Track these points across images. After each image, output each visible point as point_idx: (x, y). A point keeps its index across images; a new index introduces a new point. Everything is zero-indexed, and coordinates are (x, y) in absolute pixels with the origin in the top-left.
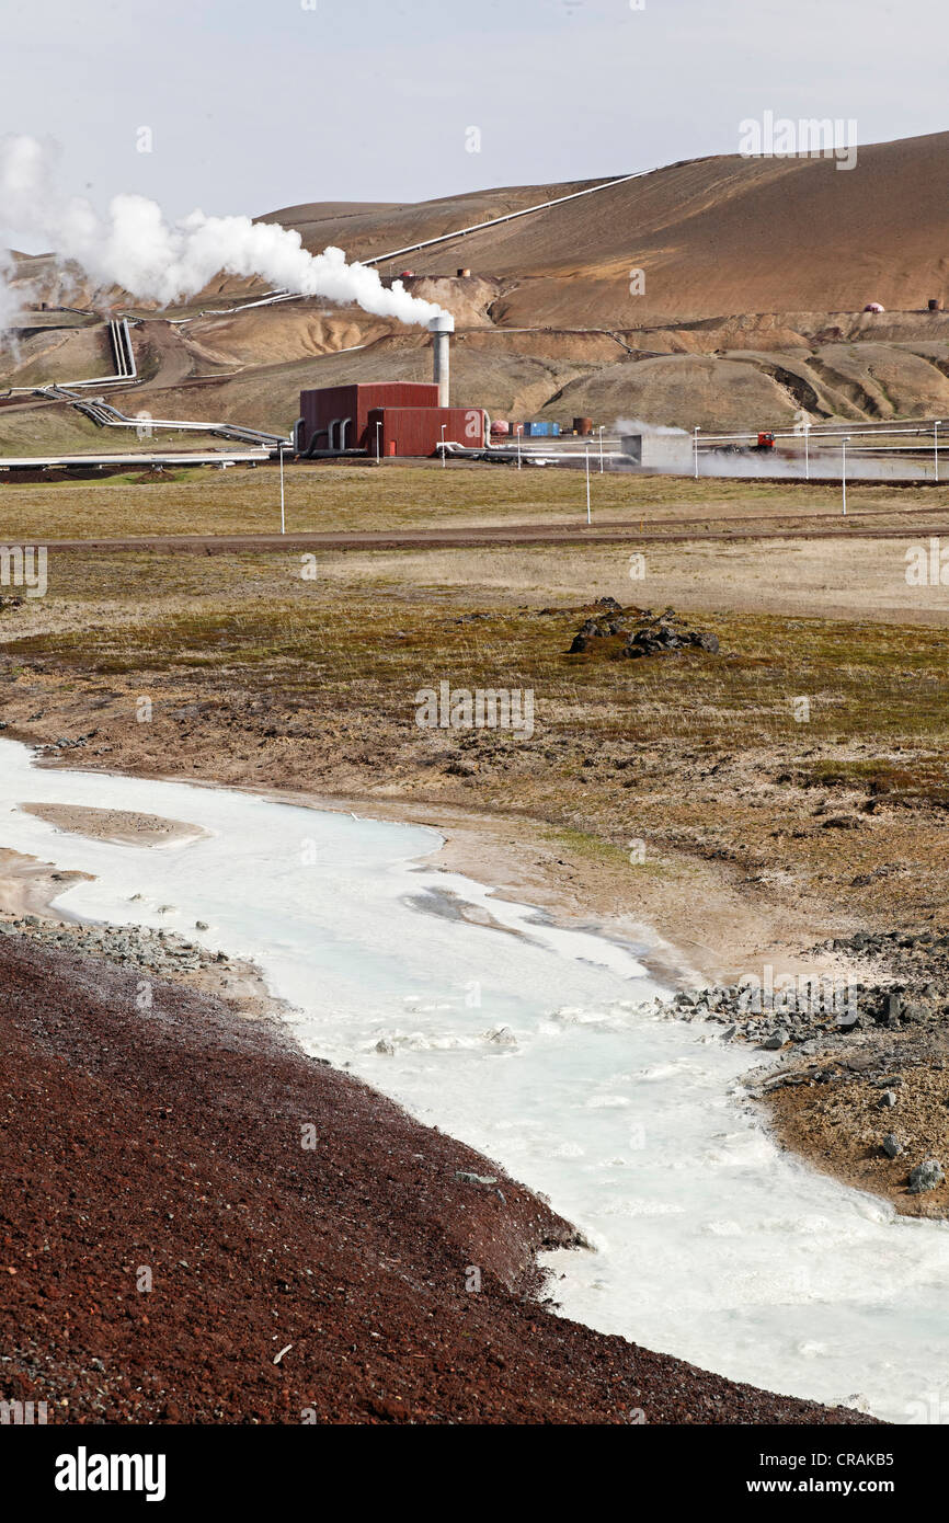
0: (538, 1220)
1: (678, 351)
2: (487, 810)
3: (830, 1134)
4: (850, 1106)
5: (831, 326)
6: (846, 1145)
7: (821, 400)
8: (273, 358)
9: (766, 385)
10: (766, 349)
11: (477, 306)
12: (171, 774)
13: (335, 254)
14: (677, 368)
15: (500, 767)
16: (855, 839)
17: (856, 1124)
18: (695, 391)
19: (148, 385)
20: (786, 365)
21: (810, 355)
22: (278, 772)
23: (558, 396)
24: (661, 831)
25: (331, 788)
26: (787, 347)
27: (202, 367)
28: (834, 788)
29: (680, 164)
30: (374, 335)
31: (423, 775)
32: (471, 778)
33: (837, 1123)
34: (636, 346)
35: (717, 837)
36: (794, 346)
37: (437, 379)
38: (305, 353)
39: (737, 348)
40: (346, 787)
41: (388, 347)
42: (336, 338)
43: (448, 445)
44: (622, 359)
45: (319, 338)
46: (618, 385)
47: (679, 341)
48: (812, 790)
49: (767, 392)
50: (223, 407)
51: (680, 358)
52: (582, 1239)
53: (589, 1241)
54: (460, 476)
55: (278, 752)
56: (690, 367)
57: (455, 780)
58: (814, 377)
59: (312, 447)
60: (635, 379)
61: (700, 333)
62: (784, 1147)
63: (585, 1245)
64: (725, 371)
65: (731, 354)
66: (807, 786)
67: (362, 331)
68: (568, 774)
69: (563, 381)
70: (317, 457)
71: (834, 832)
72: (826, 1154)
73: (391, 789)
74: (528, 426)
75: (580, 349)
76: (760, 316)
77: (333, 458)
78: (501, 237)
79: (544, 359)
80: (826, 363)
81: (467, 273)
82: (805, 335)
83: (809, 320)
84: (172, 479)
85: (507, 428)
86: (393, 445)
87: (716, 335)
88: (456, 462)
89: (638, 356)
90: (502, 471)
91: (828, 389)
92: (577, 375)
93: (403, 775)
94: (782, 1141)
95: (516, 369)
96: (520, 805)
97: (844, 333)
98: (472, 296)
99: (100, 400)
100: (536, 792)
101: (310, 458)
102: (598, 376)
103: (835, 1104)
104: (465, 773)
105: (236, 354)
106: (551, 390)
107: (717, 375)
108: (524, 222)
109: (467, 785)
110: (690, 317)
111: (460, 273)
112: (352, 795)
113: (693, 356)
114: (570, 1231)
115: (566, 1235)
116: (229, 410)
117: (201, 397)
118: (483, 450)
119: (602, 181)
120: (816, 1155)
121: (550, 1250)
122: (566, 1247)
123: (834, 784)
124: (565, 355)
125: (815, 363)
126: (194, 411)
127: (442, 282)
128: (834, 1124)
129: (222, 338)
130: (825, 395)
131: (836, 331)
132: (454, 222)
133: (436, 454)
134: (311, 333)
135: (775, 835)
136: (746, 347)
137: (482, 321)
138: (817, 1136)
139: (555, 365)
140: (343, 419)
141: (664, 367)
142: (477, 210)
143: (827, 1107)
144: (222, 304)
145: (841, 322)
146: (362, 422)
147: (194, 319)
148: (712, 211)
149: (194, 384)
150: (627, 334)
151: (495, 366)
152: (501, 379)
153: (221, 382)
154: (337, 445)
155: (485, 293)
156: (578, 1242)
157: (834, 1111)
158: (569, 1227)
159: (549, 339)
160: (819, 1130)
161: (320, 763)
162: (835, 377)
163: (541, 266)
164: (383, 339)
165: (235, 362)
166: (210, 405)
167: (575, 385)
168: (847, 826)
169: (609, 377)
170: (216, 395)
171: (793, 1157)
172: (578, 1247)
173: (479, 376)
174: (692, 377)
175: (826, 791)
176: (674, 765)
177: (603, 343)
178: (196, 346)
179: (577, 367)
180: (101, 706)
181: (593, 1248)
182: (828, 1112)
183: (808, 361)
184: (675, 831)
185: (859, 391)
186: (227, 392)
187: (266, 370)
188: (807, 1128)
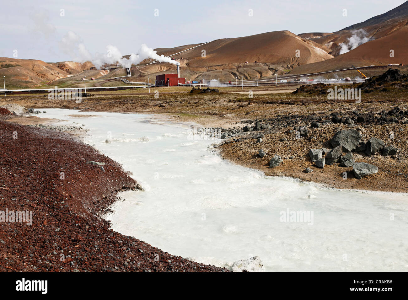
0: (120, 179)
1: (216, 70)
2: (167, 112)
3: (240, 153)
4: (246, 144)
5: (240, 65)
6: (245, 155)
7: (239, 77)
8: (152, 72)
9: (230, 75)
10: (229, 69)
11: (184, 63)
12: (105, 111)
13: (163, 56)
14: (216, 72)
15: (170, 105)
16: (246, 109)
17: (249, 149)
18: (219, 76)
19: (133, 77)
20: (233, 72)
21: (237, 70)
22: (126, 109)
23: (198, 77)
24: (203, 112)
25: (135, 111)
26: (233, 69)
27: (141, 74)
28: (241, 102)
29: (216, 40)
30: (168, 68)
31: (154, 107)
32: (164, 107)
33: (242, 149)
34: (209, 69)
35: (215, 111)
36: (234, 69)
37: (178, 73)
38: (158, 71)
39: (225, 69)
40: (138, 110)
41: (170, 70)
42: (162, 69)
43: (180, 84)
44: (207, 71)
45: (160, 69)
46: (207, 75)
47: (216, 68)
48: (236, 103)
49: (230, 76)
50: (145, 80)
51: (216, 71)
52: (139, 186)
53: (142, 187)
54: (181, 88)
55: (126, 106)
56: (218, 72)
57: (161, 108)
58: (237, 73)
59: (158, 85)
60: (209, 74)
61: (219, 67)
62: (224, 158)
63: (140, 189)
64: (224, 73)
65: (225, 70)
66: (235, 102)
67: (167, 68)
68: (184, 105)
69: (198, 75)
70: (159, 86)
71: (241, 108)
72: (238, 159)
73: (147, 110)
74: (193, 82)
75: (201, 70)
76: (229, 64)
77: (162, 86)
78: (188, 53)
79: (195, 71)
80: (240, 71)
81: (183, 58)
82: (236, 67)
83: (236, 64)
84: (135, 90)
85: (189, 82)
86: (171, 84)
87: (222, 67)
88: (181, 86)
89: (210, 71)
90: (188, 87)
91: (239, 75)
92: (200, 74)
93: (150, 107)
94: (223, 157)
95: (191, 73)
96: (174, 111)
97: (242, 66)
98: (184, 62)
99: (125, 79)
100: (178, 109)
101: (158, 86)
102: (204, 74)
103: (241, 144)
104: (163, 106)
105: (147, 72)
106: (196, 76)
107: (222, 73)
108: (192, 50)
109: (163, 109)
110: (218, 64)
111: (182, 58)
112: (139, 112)
113: (218, 70)
114: (135, 183)
115: (133, 185)
116: (146, 80)
117: (141, 79)
118: (185, 84)
119: (203, 43)
120: (235, 159)
121: (126, 191)
122: (133, 190)
123: (241, 101)
124: (199, 71)
125: (238, 71)
126: (140, 81)
127: (179, 60)
128: (241, 150)
129: (144, 69)
130: (239, 76)
131: (241, 66)
132: (181, 50)
133: (178, 85)
134: (158, 68)
135: (228, 110)
136: (227, 69)
137: (185, 66)
138: (235, 154)
139: (197, 72)
140: (163, 80)
141: (214, 72)
142: (184, 48)
143: (239, 145)
144: (144, 64)
145: (241, 65)
146: (166, 80)
147: (140, 67)
148: (221, 48)
149: (140, 76)
150: (208, 67)
151: (187, 73)
152: (188, 74)
153: (144, 76)
154: (162, 84)
155: (186, 61)
156: (138, 188)
157: (241, 146)
158: (134, 182)
159: (196, 68)
160: (236, 152)
161: (134, 107)
162: (241, 73)
163: (194, 57)
164: (170, 69)
165: (147, 73)
166: (143, 80)
167: (200, 75)
168: (244, 107)
169: (205, 74)
170: (144, 78)
171: (228, 161)
172: (138, 190)
173: (185, 74)
174: (218, 74)
175: (239, 103)
176: (207, 102)
177: (204, 69)
178: (140, 70)
179: (200, 72)
180: (97, 104)
181: (144, 190)
182: (239, 146)
183: (237, 71)
184: (205, 111)
185: (245, 76)
186: (145, 77)
187: (151, 74)
188: (232, 152)
